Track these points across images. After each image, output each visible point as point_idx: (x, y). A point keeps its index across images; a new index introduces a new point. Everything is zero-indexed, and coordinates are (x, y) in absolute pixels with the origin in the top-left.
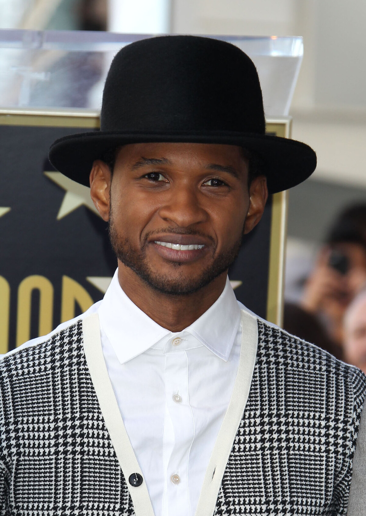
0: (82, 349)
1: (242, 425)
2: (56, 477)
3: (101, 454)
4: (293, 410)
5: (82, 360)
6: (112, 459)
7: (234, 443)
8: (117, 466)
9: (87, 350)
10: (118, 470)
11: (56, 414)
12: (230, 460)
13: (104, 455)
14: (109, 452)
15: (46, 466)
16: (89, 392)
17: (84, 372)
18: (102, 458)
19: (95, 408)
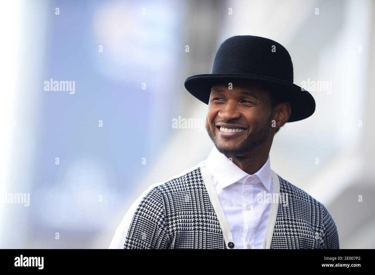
0: (203, 182)
1: (276, 223)
2: (194, 241)
3: (216, 231)
4: (298, 218)
5: (204, 187)
6: (220, 234)
7: (274, 232)
8: (222, 238)
9: (205, 182)
10: (223, 240)
11: (194, 211)
12: (272, 239)
13: (217, 232)
14: (219, 231)
15: (189, 236)
16: (208, 202)
17: (205, 192)
18: (216, 233)
19: (212, 210)
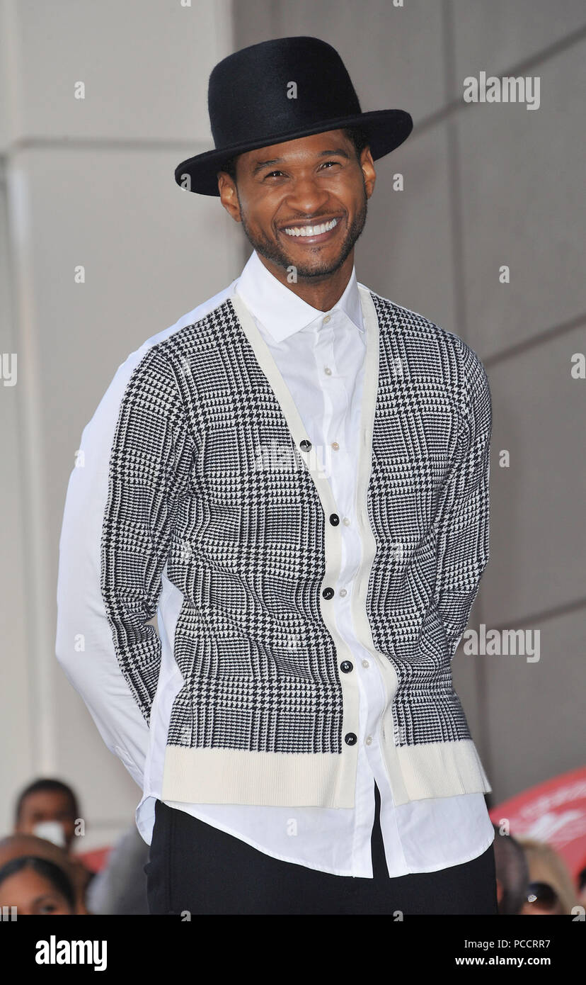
0: (240, 327)
1: (380, 392)
2: (240, 446)
4: (417, 375)
5: (243, 337)
6: (284, 428)
7: (376, 409)
8: (288, 434)
9: (245, 329)
10: (289, 438)
11: (231, 388)
12: (375, 424)
13: (277, 425)
14: (282, 423)
15: (229, 437)
17: (247, 349)
18: (276, 428)
19: (264, 382)
